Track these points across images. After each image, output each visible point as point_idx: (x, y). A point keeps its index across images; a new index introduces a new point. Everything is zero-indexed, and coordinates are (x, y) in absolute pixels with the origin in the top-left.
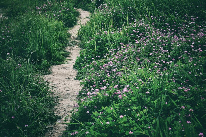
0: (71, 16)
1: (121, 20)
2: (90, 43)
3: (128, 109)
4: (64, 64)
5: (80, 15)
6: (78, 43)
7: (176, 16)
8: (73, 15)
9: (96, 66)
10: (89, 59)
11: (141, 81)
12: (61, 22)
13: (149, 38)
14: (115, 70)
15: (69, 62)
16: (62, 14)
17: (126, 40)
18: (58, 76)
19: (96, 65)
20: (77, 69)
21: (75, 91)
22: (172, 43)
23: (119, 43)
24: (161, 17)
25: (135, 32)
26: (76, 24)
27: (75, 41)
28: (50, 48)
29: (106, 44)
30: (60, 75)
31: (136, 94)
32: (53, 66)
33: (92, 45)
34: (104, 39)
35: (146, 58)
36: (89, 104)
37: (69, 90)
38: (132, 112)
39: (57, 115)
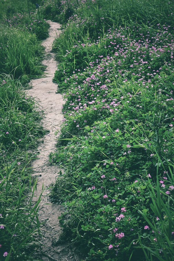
0: (42, 28)
1: (94, 32)
2: (67, 56)
3: (121, 123)
4: (43, 78)
5: (51, 26)
6: (53, 56)
7: (149, 26)
8: (44, 27)
9: (77, 80)
10: (68, 73)
11: (130, 94)
12: (34, 35)
13: (127, 49)
14: (98, 84)
15: (47, 75)
16: (35, 26)
17: (104, 52)
18: (40, 90)
19: (77, 78)
20: (57, 83)
21: (59, 104)
22: (151, 54)
23: (96, 55)
24: (134, 27)
25: (113, 43)
26: (48, 37)
27: (50, 54)
28: (28, 62)
29: (85, 57)
30: (41, 89)
31: (127, 108)
32: (33, 80)
33: (70, 58)
34: (82, 52)
35: (127, 71)
36: (78, 118)
37: (52, 104)
38: (125, 125)
39: (45, 128)
